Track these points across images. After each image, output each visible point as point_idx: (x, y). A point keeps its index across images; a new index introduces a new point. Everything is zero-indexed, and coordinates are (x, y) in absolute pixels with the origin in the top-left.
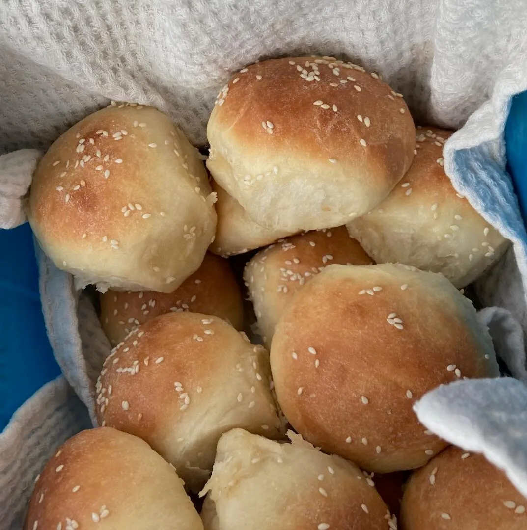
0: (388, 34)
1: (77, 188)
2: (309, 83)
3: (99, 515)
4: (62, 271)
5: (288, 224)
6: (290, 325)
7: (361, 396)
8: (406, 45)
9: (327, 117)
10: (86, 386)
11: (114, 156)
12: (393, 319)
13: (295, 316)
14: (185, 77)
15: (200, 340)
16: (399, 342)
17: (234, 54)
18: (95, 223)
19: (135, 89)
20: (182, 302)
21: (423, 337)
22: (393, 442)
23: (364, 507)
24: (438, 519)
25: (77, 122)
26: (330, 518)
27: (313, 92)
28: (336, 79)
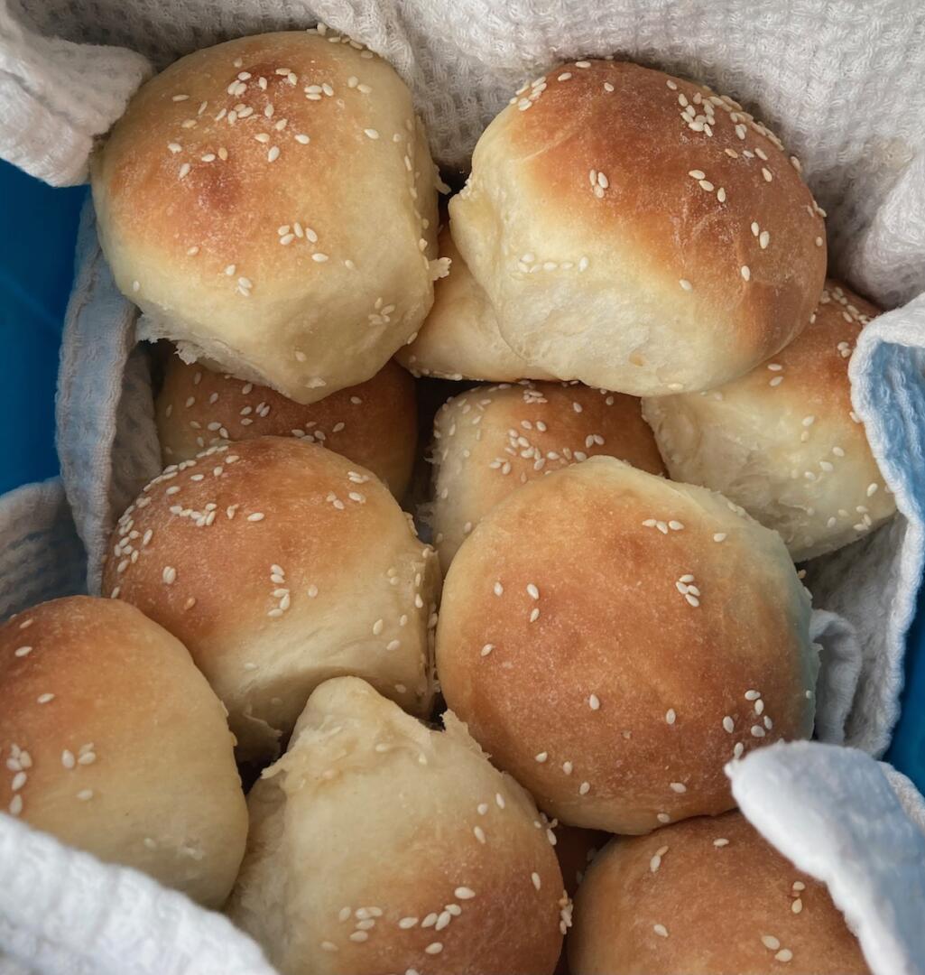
0: (847, 101)
1: (209, 158)
2: (691, 133)
3: (76, 757)
4: (122, 297)
5: (561, 361)
6: (507, 534)
7: (590, 693)
8: (862, 132)
9: (704, 205)
10: (99, 514)
11: (296, 127)
12: (687, 584)
13: (520, 523)
14: (475, 32)
15: (338, 505)
16: (683, 627)
17: (581, 29)
18: (222, 235)
19: (373, 19)
20: (316, 428)
21: (724, 631)
22: (614, 785)
23: (536, 878)
24: (646, 931)
25: (237, 36)
26: (479, 883)
27: (695, 152)
28: (737, 143)
